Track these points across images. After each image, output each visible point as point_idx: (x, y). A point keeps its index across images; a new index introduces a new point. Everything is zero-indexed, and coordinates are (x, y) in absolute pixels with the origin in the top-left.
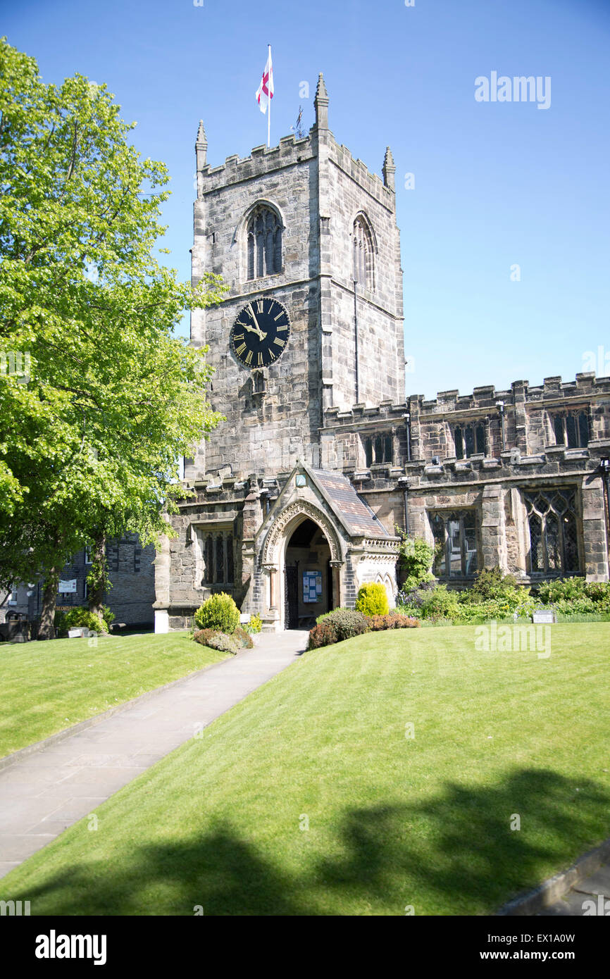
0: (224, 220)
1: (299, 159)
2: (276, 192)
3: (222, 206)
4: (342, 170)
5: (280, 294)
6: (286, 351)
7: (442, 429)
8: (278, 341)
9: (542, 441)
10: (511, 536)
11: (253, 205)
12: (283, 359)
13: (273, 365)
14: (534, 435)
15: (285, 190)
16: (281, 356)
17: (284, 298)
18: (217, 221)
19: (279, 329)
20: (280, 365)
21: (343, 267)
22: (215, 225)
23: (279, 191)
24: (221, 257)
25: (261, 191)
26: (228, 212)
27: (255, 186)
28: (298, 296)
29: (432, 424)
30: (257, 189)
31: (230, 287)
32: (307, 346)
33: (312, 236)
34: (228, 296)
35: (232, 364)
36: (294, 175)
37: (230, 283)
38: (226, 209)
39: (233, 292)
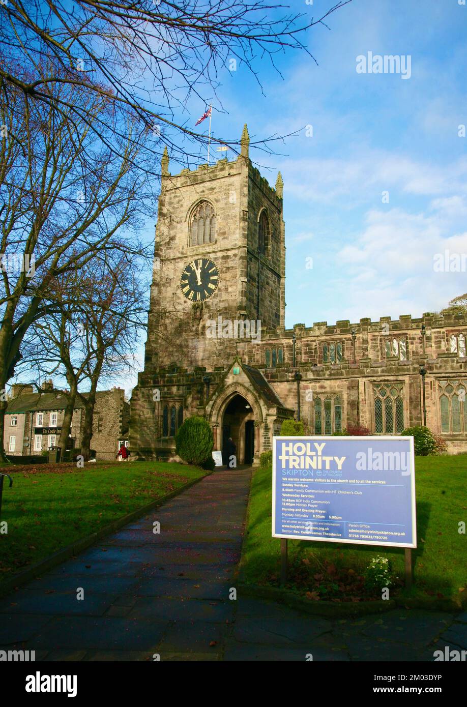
0: (178, 208)
1: (229, 174)
2: (213, 193)
3: (177, 199)
4: (255, 183)
5: (212, 256)
6: (216, 291)
7: (316, 346)
8: (211, 286)
9: (378, 355)
10: (364, 410)
11: (198, 200)
12: (214, 297)
13: (206, 300)
14: (373, 351)
15: (220, 192)
16: (213, 295)
17: (216, 259)
18: (174, 208)
19: (212, 278)
20: (211, 301)
21: (253, 242)
22: (172, 210)
23: (216, 192)
24: (175, 230)
25: (203, 191)
26: (181, 203)
27: (199, 188)
28: (225, 258)
29: (310, 342)
30: (201, 190)
31: (181, 250)
32: (230, 289)
33: (236, 221)
34: (179, 255)
35: (179, 298)
36: (226, 183)
37: (181, 247)
38: (180, 201)
39: (182, 253)
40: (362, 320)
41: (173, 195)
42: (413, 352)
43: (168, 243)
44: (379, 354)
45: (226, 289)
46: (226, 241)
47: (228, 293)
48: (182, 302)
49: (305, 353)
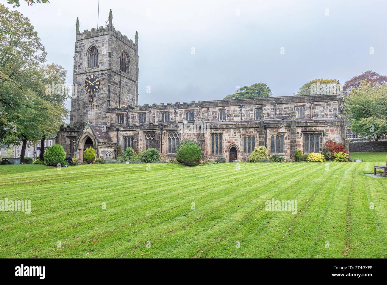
0: (83, 49)
1: (104, 34)
2: (97, 43)
3: (83, 45)
4: (117, 38)
5: (97, 73)
6: (99, 90)
7: (136, 115)
8: (97, 87)
11: (91, 46)
12: (98, 92)
13: (95, 93)
14: (157, 118)
15: (100, 42)
17: (98, 74)
18: (81, 49)
19: (97, 83)
20: (97, 94)
22: (81, 50)
24: (82, 60)
25: (93, 42)
26: (84, 47)
27: (92, 40)
28: (102, 74)
29: (133, 113)
30: (92, 41)
31: (84, 70)
32: (104, 89)
33: (107, 57)
34: (84, 72)
35: (84, 92)
36: (103, 38)
37: (84, 68)
38: (84, 46)
39: (85, 71)
40: (153, 104)
41: (81, 43)
42: (171, 119)
43: (79, 66)
44: (159, 119)
45: (103, 89)
46: (103, 66)
47: (103, 90)
48: (85, 94)
49: (132, 118)
